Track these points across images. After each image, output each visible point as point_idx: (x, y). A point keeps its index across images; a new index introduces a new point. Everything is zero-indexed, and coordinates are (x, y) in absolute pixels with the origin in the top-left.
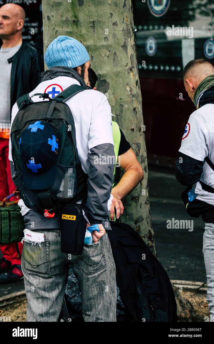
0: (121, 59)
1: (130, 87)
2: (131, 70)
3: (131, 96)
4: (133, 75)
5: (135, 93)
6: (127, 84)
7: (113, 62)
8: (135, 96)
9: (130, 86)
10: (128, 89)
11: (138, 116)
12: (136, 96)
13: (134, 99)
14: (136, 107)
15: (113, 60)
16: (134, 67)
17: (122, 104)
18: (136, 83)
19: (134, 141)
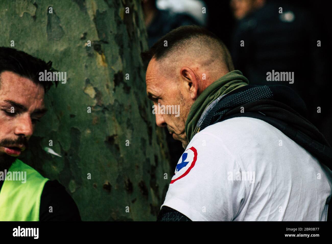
0: (68, 23)
1: (96, 89)
2: (97, 47)
3: (99, 109)
4: (105, 61)
5: (112, 102)
6: (88, 82)
7: (47, 30)
8: (110, 109)
9: (95, 86)
10: (91, 92)
11: (122, 156)
12: (113, 110)
13: (107, 115)
14: (114, 135)
15: (48, 25)
16: (106, 43)
17: (75, 127)
18: (114, 79)
19: (113, 213)
